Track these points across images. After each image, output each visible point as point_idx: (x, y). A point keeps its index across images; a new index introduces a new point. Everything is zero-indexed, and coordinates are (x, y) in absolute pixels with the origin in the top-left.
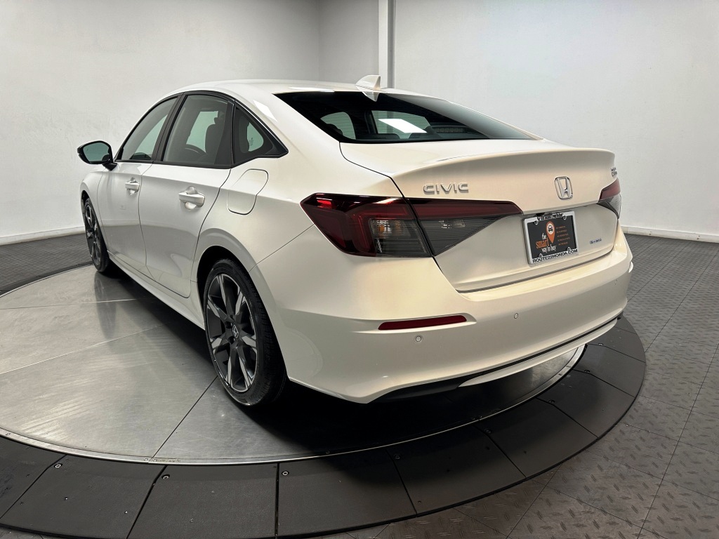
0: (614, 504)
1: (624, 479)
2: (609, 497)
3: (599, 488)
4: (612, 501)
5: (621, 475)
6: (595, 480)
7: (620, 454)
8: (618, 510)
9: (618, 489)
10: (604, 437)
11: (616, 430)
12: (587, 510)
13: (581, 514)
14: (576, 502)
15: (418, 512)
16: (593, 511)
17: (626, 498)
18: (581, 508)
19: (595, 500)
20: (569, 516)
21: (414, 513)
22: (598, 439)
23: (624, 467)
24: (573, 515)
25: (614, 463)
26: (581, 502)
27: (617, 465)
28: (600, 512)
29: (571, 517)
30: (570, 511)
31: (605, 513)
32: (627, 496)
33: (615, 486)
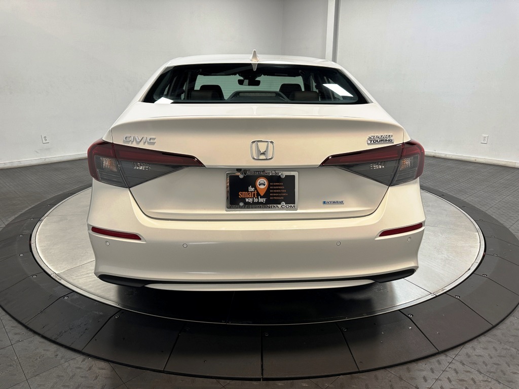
0: (506, 377)
1: (514, 358)
2: (502, 371)
3: (494, 364)
4: (504, 374)
5: (511, 356)
6: (491, 358)
7: (511, 340)
8: (509, 382)
9: (509, 366)
10: (498, 326)
11: (508, 321)
12: (485, 379)
13: (480, 382)
14: (477, 372)
15: (360, 370)
16: (490, 380)
17: (515, 373)
18: (481, 377)
19: (491, 372)
20: (472, 382)
21: (357, 370)
22: (494, 327)
23: (514, 350)
24: (475, 382)
25: (506, 346)
26: (481, 373)
27: (508, 347)
28: (495, 382)
29: (473, 383)
30: (473, 379)
31: (499, 383)
32: (516, 371)
33: (507, 363)
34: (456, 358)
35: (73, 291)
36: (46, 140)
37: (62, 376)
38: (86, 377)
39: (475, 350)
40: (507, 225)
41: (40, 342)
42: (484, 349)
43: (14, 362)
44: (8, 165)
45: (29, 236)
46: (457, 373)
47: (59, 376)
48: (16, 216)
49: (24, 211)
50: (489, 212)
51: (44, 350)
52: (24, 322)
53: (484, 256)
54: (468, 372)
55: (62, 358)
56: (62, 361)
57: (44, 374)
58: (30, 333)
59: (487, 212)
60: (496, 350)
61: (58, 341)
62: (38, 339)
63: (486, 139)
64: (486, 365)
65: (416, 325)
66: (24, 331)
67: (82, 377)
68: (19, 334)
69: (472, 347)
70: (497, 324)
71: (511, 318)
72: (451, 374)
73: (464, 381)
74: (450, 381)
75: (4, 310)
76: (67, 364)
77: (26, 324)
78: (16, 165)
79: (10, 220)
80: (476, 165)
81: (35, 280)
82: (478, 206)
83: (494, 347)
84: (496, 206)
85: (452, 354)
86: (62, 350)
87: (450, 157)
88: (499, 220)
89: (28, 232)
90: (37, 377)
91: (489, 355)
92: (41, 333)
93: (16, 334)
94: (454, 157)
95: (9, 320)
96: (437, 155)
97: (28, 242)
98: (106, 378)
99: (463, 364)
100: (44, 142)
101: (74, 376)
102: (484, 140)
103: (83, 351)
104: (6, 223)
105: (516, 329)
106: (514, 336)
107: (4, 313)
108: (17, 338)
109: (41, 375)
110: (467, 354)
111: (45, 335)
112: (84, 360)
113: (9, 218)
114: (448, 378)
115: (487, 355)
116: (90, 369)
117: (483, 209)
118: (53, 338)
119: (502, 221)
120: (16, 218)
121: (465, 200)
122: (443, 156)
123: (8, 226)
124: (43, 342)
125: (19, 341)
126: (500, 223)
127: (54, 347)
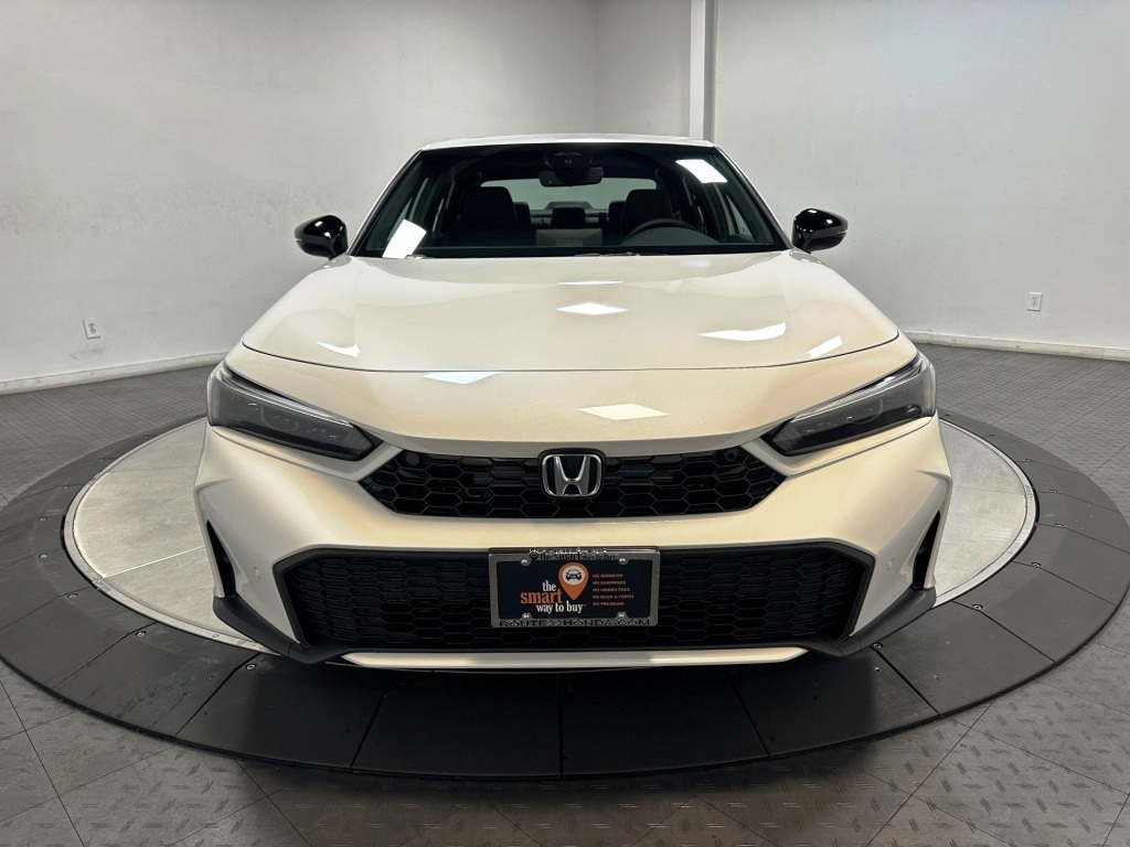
0: (1082, 758)
1: (1098, 723)
2: (1073, 748)
3: (1057, 735)
4: (1079, 754)
5: (1093, 718)
6: (1051, 723)
7: (1094, 688)
8: (1089, 768)
9: (1088, 738)
10: (1064, 663)
11: (1086, 654)
12: (1039, 765)
13: (1028, 771)
14: (1020, 752)
15: (771, 754)
16: (1047, 767)
17: (1102, 751)
18: (1029, 761)
19: (1051, 751)
20: (1009, 772)
21: (766, 755)
22: (1056, 665)
23: (1099, 707)
24: (1016, 771)
25: (1083, 700)
26: (1028, 753)
27: (1088, 703)
28: (1059, 769)
29: (1012, 773)
30: (1011, 765)
31: (1068, 770)
32: (1103, 748)
33: (1084, 732)
34: (977, 727)
35: (156, 621)
36: (93, 331)
37: (134, 787)
38: (184, 787)
39: (1015, 709)
40: (1085, 469)
41: (86, 724)
42: (1035, 707)
43: (30, 764)
44: (13, 387)
45: (60, 520)
46: (978, 754)
47: (126, 788)
48: (31, 484)
49: (47, 474)
50: (1047, 447)
51: (96, 739)
52: (50, 685)
53: (1034, 529)
54: (1001, 751)
55: (134, 751)
56: (134, 758)
57: (96, 784)
58: (64, 708)
59: (1042, 446)
60: (1061, 709)
61: (124, 719)
62: (80, 718)
63: (1038, 302)
64: (1040, 738)
65: (889, 663)
66: (51, 703)
67: (177, 787)
68: (40, 709)
69: (1011, 704)
70: (1064, 660)
71: (1094, 648)
72: (966, 757)
73: (992, 768)
74: (963, 771)
75: (7, 664)
76: (143, 764)
77: (56, 690)
78: (29, 385)
79: (18, 491)
80: (1020, 357)
81: (73, 603)
82: (1025, 436)
83: (1057, 704)
84: (1061, 434)
85: (967, 719)
86: (134, 736)
87: (962, 342)
88: (1067, 460)
89: (57, 512)
90: (79, 791)
91: (1046, 718)
92: (87, 704)
93: (33, 709)
94: (971, 343)
95: (19, 684)
96: (936, 340)
97: (58, 530)
98: (229, 788)
99: (991, 738)
100: (90, 335)
101: (159, 785)
102: (1034, 304)
103: (179, 736)
104: (10, 498)
105: (1105, 668)
106: (1099, 680)
107: (7, 670)
108: (36, 717)
109: (88, 786)
110: (999, 718)
111: (98, 708)
112: (180, 755)
113: (17, 487)
114: (960, 765)
115: (1042, 718)
116: (194, 771)
117: (1034, 440)
118: (114, 715)
119: (1075, 462)
120: (31, 488)
121: (996, 425)
122: (949, 341)
123: (15, 501)
124: (93, 724)
125: (41, 723)
126: (1071, 467)
127: (114, 733)
